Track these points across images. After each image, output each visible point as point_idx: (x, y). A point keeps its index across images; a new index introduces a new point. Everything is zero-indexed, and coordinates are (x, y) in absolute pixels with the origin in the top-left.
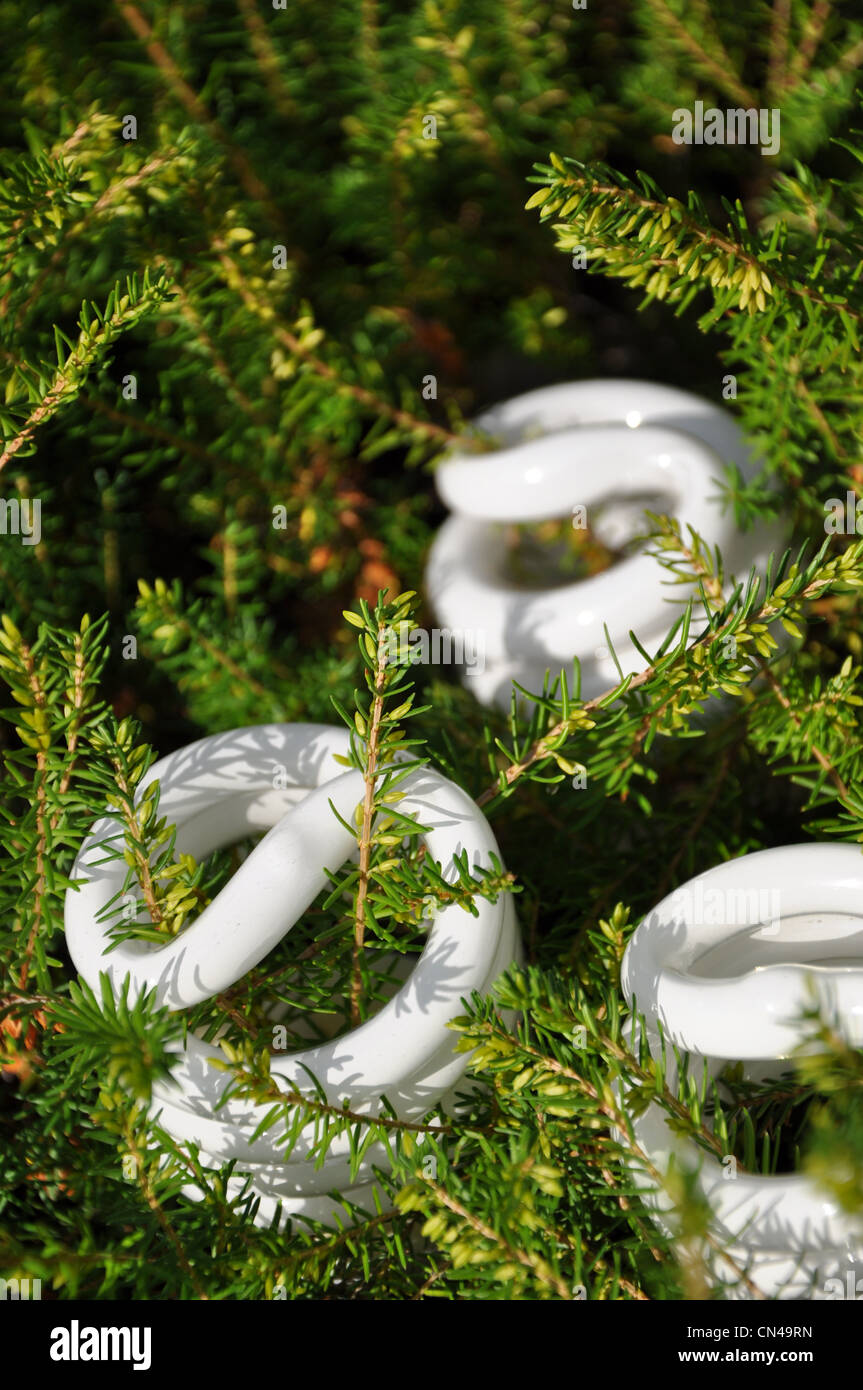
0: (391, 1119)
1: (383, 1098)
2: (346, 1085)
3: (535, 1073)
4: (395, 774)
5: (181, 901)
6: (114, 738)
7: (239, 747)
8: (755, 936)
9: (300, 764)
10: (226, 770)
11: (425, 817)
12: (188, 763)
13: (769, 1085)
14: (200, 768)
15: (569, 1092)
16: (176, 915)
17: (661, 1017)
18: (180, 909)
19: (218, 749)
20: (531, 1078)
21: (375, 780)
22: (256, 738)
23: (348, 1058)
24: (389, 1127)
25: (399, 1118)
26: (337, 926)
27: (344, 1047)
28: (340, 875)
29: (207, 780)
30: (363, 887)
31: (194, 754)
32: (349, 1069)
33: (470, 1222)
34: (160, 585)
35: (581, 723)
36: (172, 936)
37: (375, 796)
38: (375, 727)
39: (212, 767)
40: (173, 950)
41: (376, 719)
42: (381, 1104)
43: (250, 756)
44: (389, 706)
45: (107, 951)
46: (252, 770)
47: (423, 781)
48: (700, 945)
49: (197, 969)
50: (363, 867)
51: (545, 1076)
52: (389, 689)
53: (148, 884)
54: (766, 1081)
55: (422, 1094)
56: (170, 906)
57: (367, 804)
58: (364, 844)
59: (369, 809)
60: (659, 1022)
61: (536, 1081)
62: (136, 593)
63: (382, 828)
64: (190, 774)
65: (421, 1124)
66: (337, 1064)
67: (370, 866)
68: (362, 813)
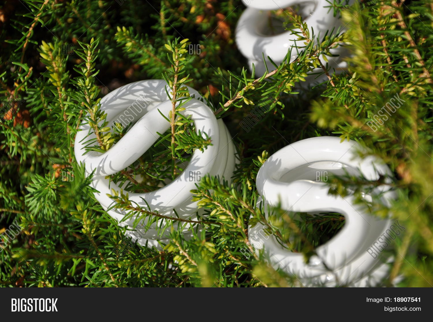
0: (177, 218)
1: (174, 210)
2: (157, 206)
3: (218, 211)
4: (183, 101)
5: (109, 139)
6: (84, 83)
7: (143, 86)
8: (309, 166)
9: (161, 93)
10: (137, 94)
11: (195, 116)
12: (124, 90)
13: (315, 217)
14: (128, 92)
15: (227, 218)
16: (107, 144)
17: (264, 194)
18: (108, 142)
19: (135, 86)
20: (216, 212)
21: (175, 103)
22: (149, 83)
23: (159, 196)
24: (175, 221)
25: (180, 218)
26: (166, 151)
27: (158, 193)
28: (166, 133)
29: (130, 97)
30: (173, 139)
31: (127, 87)
32: (159, 200)
33: (188, 258)
34: (124, 28)
35: (251, 87)
36: (105, 150)
37: (175, 108)
38: (175, 85)
39: (132, 92)
40: (104, 156)
41: (175, 82)
42: (174, 212)
43: (146, 90)
44: (179, 78)
45: (84, 154)
46: (145, 94)
47: (194, 104)
48: (286, 169)
49: (111, 162)
50: (172, 132)
51: (221, 212)
52: (180, 72)
53: (97, 133)
54: (315, 215)
55: (188, 210)
56: (105, 141)
57: (173, 111)
58: (172, 125)
59: (174, 113)
60: (263, 196)
61: (218, 213)
62: (116, 31)
63: (179, 119)
64: (124, 94)
65: (188, 220)
66: (155, 198)
67: (174, 132)
68: (171, 114)
